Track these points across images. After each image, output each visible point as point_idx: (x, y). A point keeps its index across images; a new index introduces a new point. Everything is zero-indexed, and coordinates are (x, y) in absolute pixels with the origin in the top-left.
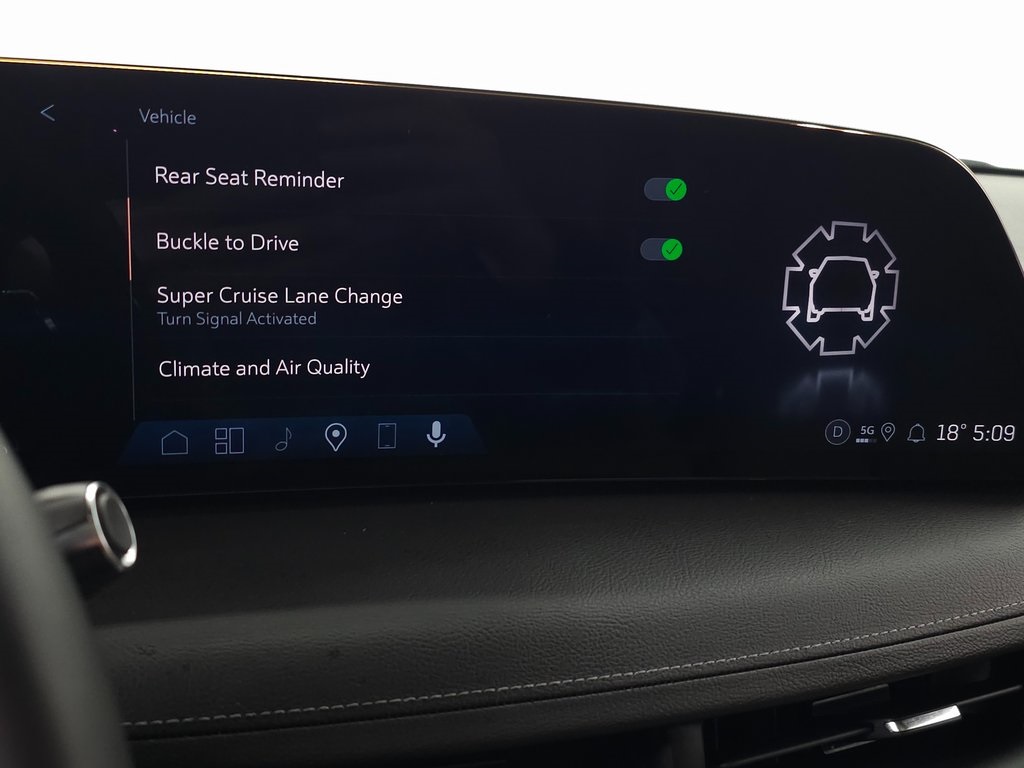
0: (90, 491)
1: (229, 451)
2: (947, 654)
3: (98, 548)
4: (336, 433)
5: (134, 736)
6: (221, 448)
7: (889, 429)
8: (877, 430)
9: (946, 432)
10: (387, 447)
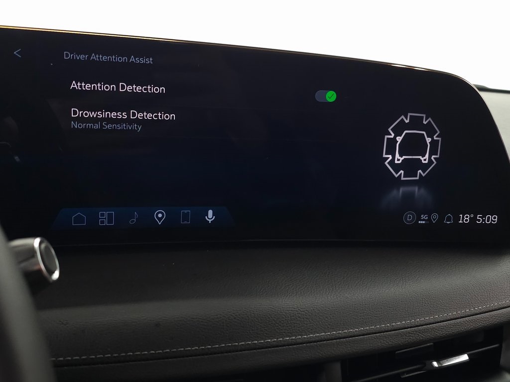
0: (36, 242)
1: (106, 223)
2: (463, 329)
3: (40, 271)
4: (160, 215)
5: (57, 365)
6: (102, 222)
7: (435, 216)
8: (429, 217)
9: (463, 218)
10: (186, 222)
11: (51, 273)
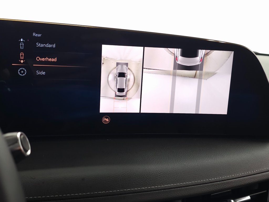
0: (18, 134)
2: (247, 182)
3: (20, 150)
11: (26, 151)
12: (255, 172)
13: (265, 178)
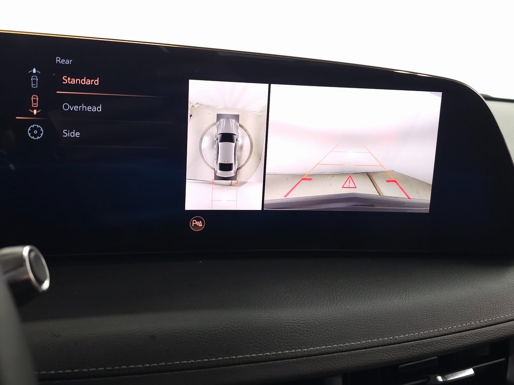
0: (25, 250)
2: (468, 342)
3: (29, 280)
11: (41, 282)
12: (483, 322)
13: (501, 334)
